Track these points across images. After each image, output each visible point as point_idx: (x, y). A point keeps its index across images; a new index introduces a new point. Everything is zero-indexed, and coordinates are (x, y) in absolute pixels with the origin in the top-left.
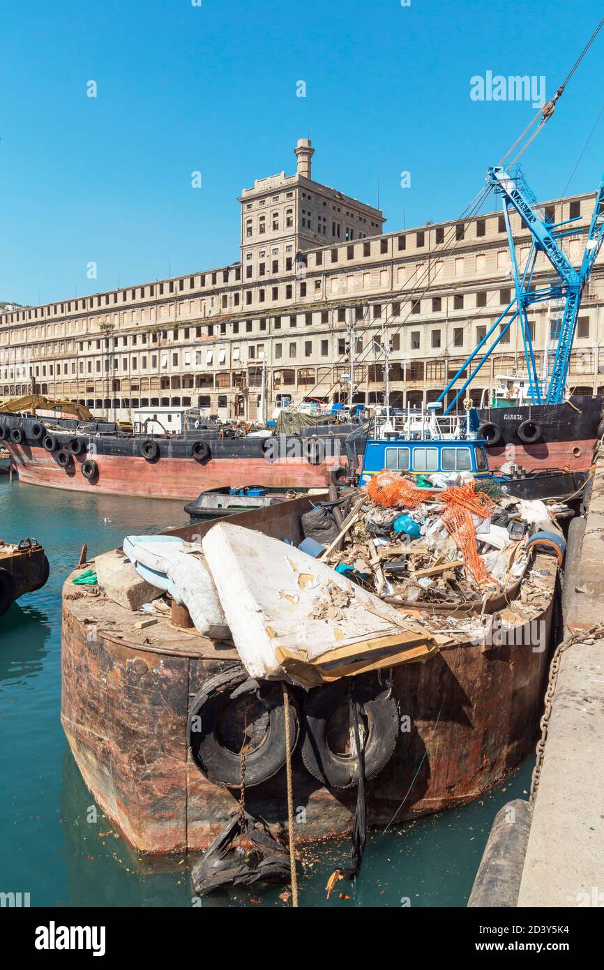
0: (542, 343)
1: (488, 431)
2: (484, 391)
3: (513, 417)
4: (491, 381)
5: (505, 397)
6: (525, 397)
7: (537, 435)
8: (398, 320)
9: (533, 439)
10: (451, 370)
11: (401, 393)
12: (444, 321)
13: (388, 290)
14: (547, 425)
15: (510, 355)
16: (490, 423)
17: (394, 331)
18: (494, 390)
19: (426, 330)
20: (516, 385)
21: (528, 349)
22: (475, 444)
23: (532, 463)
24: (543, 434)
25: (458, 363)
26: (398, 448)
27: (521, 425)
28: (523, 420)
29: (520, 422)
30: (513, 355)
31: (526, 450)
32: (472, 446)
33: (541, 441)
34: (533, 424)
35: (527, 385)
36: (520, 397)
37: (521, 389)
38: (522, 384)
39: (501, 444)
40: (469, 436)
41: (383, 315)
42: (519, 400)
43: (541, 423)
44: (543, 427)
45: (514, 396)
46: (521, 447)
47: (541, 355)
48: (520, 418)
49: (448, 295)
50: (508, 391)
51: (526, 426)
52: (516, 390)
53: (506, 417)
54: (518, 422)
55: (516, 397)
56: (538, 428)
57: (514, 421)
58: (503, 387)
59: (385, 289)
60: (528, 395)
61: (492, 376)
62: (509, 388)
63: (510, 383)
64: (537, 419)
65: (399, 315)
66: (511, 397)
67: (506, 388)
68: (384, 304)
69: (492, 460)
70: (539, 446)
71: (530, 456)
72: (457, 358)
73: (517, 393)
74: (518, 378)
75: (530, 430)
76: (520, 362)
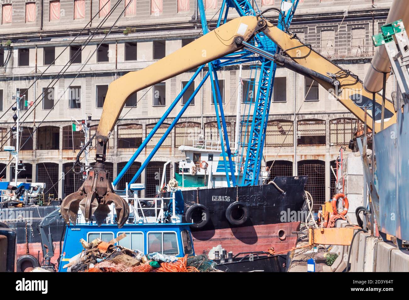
0: (233, 107)
1: (196, 213)
2: (165, 165)
3: (220, 199)
4: (173, 152)
5: (191, 172)
6: (215, 173)
7: (245, 217)
8: (53, 70)
9: (241, 221)
10: (122, 136)
11: (56, 165)
12: (113, 74)
13: (36, 29)
14: (253, 206)
15: (195, 120)
16: (199, 205)
17: (45, 84)
18: (177, 164)
19: (88, 85)
20: (204, 158)
21: (220, 114)
22: (181, 228)
23: (240, 247)
24: (250, 216)
25: (130, 128)
26: (101, 232)
27: (229, 207)
28: (231, 202)
29: (227, 204)
30: (199, 120)
31: (234, 233)
32: (178, 229)
33: (249, 223)
34: (241, 206)
35: (216, 158)
36: (209, 173)
37: (210, 163)
38: (211, 157)
39: (210, 227)
40: (175, 219)
41: (32, 63)
42: (207, 176)
43: (248, 205)
44: (250, 208)
45: (202, 172)
46: (229, 231)
47: (232, 121)
48: (228, 199)
49: (117, 42)
50: (194, 165)
51: (235, 208)
52: (204, 164)
53: (214, 199)
54: (226, 204)
55: (204, 174)
56: (246, 210)
57: (222, 203)
58: (189, 161)
59: (32, 26)
60: (218, 171)
61: (173, 146)
62: (195, 162)
63: (196, 156)
64: (244, 201)
65: (54, 63)
66: (199, 173)
67: (192, 162)
68: (33, 47)
69: (198, 244)
70: (248, 229)
71: (237, 241)
72: (129, 122)
73: (205, 168)
74: (205, 150)
75: (238, 212)
76: (208, 130)
